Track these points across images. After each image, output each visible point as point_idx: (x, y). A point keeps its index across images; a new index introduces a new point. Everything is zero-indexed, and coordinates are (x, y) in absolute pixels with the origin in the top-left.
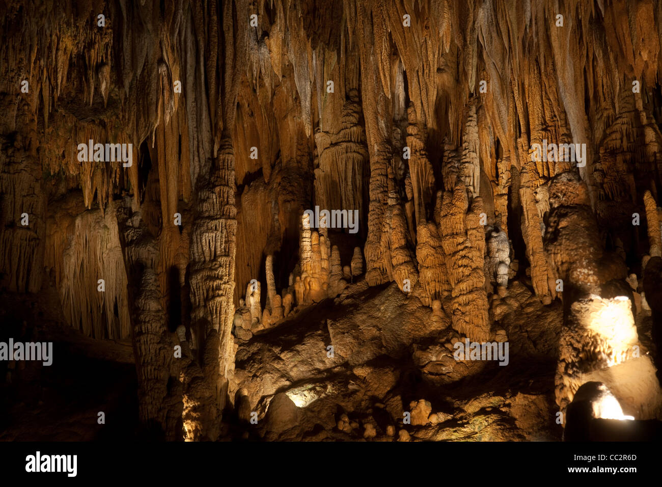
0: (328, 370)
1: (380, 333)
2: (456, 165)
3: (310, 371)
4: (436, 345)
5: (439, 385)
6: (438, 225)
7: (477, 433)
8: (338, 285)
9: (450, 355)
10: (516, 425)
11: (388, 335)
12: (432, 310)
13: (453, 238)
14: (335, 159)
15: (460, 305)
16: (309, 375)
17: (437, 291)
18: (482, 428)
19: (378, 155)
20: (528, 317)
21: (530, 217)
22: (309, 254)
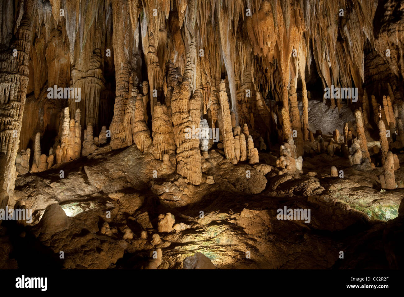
0: (88, 195)
1: (125, 175)
2: (176, 77)
3: (74, 196)
4: (169, 182)
5: (173, 208)
6: (169, 107)
7: (214, 238)
8: (90, 147)
9: (178, 189)
10: (245, 232)
11: (131, 176)
12: (162, 161)
13: (180, 114)
14: (83, 86)
15: (183, 158)
16: (73, 198)
17: (166, 149)
18: (217, 234)
19: (123, 69)
20: (225, 171)
21: (225, 109)
22: (68, 132)
